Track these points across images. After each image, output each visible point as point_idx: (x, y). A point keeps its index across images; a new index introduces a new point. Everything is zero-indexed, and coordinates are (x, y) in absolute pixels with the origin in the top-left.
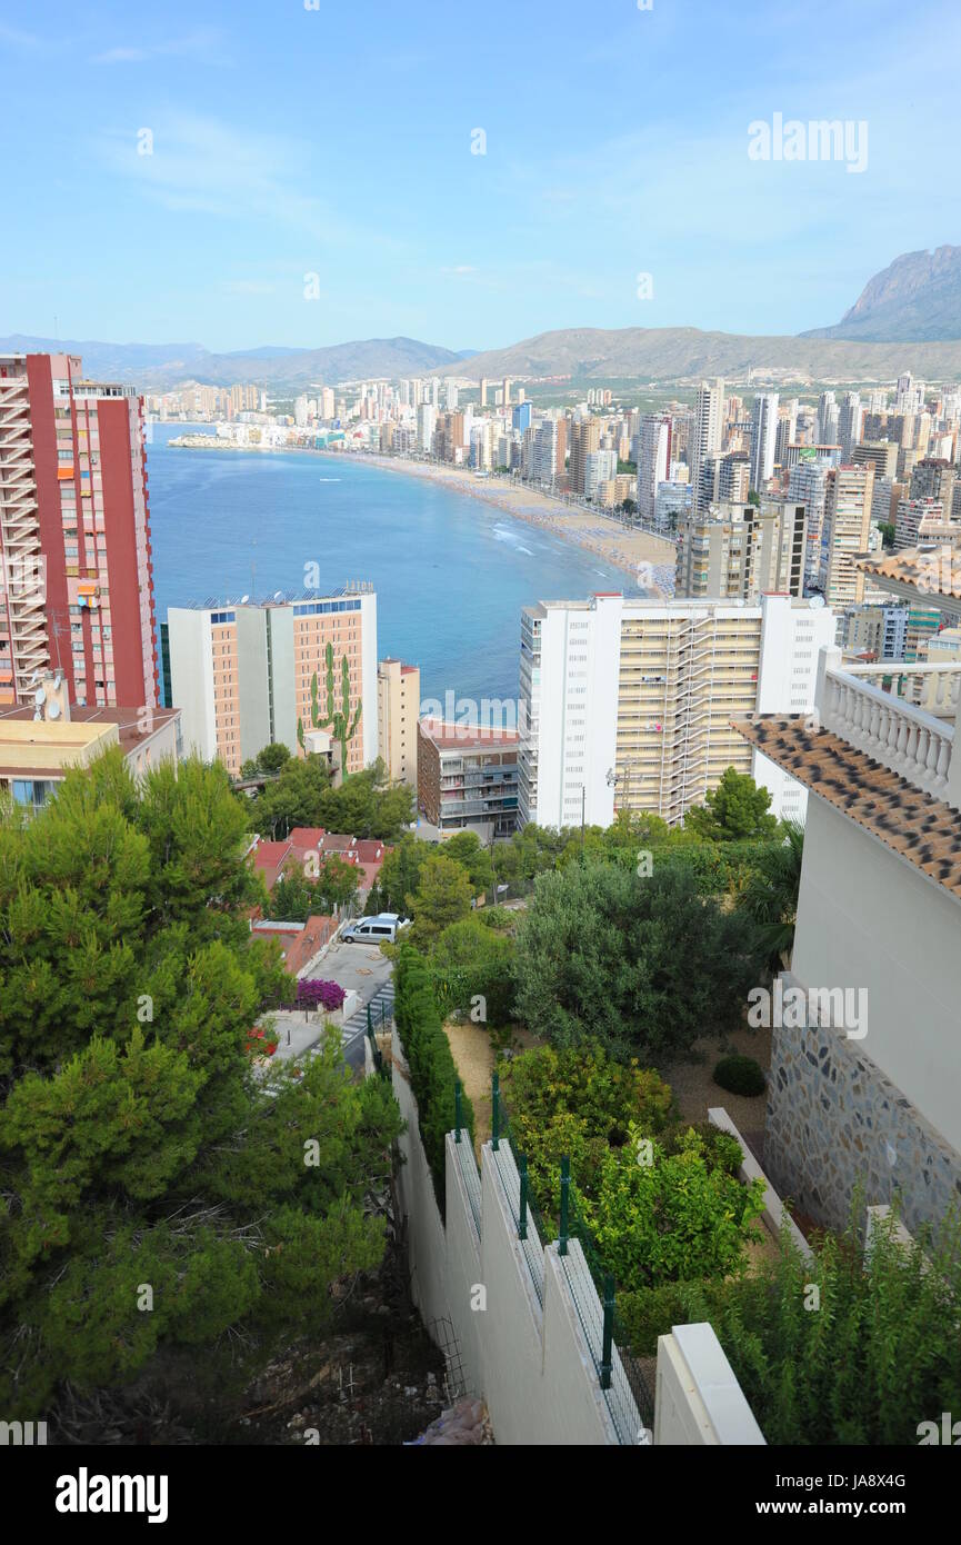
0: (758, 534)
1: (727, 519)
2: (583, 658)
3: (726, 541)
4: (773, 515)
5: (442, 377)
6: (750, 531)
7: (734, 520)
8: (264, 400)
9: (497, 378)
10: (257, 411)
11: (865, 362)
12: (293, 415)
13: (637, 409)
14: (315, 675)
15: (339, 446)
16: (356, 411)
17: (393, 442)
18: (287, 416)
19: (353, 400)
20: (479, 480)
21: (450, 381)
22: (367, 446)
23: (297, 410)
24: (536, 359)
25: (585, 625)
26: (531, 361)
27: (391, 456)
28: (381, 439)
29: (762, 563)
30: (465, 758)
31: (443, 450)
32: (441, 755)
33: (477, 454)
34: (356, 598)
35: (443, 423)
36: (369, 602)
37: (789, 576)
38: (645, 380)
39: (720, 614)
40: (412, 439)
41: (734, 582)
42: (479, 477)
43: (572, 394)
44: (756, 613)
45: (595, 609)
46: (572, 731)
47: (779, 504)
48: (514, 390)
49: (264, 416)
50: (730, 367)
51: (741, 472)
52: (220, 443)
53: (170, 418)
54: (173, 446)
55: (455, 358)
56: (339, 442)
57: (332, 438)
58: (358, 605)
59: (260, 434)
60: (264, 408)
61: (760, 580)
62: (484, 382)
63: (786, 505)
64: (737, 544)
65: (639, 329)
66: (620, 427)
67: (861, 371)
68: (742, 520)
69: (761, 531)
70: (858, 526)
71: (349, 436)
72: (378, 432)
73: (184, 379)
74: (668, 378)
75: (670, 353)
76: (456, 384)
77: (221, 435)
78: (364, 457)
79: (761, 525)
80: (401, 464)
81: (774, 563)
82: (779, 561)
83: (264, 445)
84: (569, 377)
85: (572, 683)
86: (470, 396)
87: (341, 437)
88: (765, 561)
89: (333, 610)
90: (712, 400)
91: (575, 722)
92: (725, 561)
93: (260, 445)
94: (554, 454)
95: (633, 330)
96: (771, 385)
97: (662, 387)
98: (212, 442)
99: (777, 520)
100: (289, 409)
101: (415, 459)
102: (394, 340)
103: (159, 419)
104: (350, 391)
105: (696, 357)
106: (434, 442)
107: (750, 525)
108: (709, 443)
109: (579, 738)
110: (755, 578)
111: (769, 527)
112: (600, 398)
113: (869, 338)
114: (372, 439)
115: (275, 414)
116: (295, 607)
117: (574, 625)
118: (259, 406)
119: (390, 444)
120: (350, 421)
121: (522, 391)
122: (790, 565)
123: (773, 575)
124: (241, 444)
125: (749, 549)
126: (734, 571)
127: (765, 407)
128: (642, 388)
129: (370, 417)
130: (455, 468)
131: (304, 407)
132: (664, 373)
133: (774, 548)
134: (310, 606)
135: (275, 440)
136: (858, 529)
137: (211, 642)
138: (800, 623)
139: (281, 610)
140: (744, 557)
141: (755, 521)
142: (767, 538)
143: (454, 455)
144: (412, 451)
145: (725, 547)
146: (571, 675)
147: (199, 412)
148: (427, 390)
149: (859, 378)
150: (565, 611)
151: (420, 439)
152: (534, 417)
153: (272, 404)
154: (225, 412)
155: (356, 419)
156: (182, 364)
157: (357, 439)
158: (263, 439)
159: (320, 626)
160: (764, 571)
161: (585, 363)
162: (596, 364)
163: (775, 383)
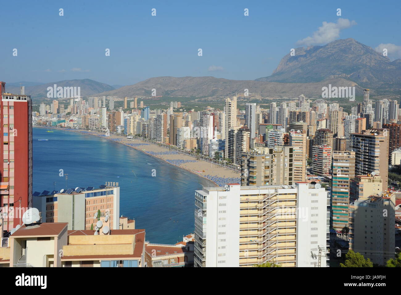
0: (275, 159)
1: (263, 153)
2: (224, 212)
3: (263, 162)
4: (280, 151)
5: (106, 96)
6: (272, 158)
7: (266, 154)
9: (131, 97)
11: (283, 91)
13: (194, 109)
14: (92, 225)
15: (63, 125)
16: (69, 110)
17: (89, 124)
18: (36, 112)
19: (67, 106)
20: (130, 140)
21: (110, 98)
24: (147, 89)
25: (225, 197)
26: (145, 90)
27: (87, 130)
28: (83, 122)
29: (277, 172)
30: (163, 260)
32: (153, 259)
33: (127, 129)
34: (111, 189)
36: (116, 191)
37: (288, 177)
38: (194, 98)
39: (280, 191)
40: (97, 122)
41: (267, 180)
43: (164, 104)
44: (294, 191)
45: (229, 190)
46: (221, 244)
47: (283, 147)
48: (139, 102)
50: (229, 92)
51: (246, 135)
55: (112, 88)
56: (63, 123)
57: (59, 122)
58: (112, 192)
61: (277, 179)
62: (125, 98)
63: (285, 147)
64: (268, 164)
65: (190, 77)
66: (187, 117)
67: (282, 94)
68: (269, 154)
69: (276, 158)
70: (301, 156)
71: (67, 121)
74: (202, 97)
75: (203, 87)
76: (113, 100)
79: (276, 156)
81: (282, 171)
82: (284, 171)
84: (161, 96)
85: (221, 223)
86: (119, 104)
87: (63, 121)
88: (278, 170)
89: (101, 195)
90: (232, 106)
91: (222, 240)
92: (263, 170)
94: (162, 128)
95: (187, 77)
96: (246, 100)
97: (200, 101)
99: (282, 153)
101: (98, 131)
104: (64, 102)
105: (214, 89)
106: (108, 124)
107: (272, 156)
108: (232, 123)
109: (223, 247)
110: (275, 177)
111: (279, 157)
112: (176, 105)
113: (283, 81)
114: (79, 122)
116: (86, 194)
117: (221, 198)
119: (87, 124)
121: (142, 102)
122: (288, 172)
123: (281, 176)
125: (272, 165)
126: (267, 175)
127: (251, 109)
128: (192, 101)
129: (76, 113)
130: (117, 135)
132: (201, 95)
133: (282, 165)
134: (91, 193)
136: (301, 158)
137: (46, 211)
138: (313, 195)
139: (80, 195)
140: (270, 169)
141: (274, 154)
142: (279, 161)
143: (117, 129)
144: (97, 127)
145: (263, 165)
146: (220, 219)
148: (100, 102)
149: (281, 97)
150: (217, 192)
151: (101, 122)
152: (150, 113)
155: (69, 114)
157: (72, 123)
159: (95, 202)
160: (278, 175)
161: (168, 91)
162: (173, 91)
163: (247, 99)
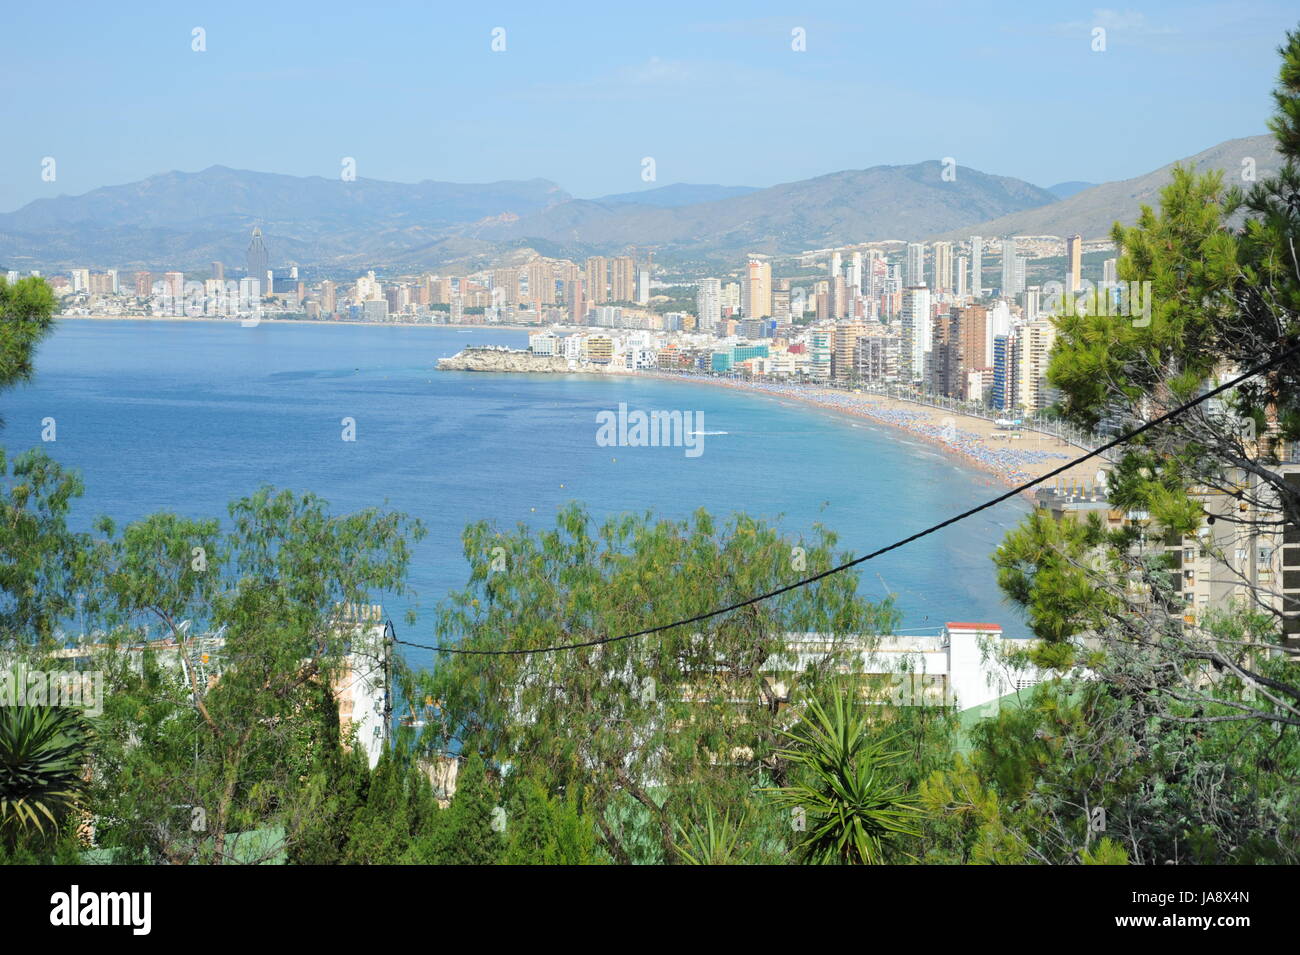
8: (645, 284)
10: (632, 305)
12: (694, 313)
15: (755, 371)
17: (856, 362)
18: (684, 315)
20: (1003, 433)
22: (806, 370)
23: (701, 301)
27: (849, 389)
28: (833, 356)
31: (945, 377)
33: (1007, 384)
35: (947, 323)
40: (892, 354)
42: (1004, 428)
49: (641, 314)
52: (535, 364)
53: (468, 317)
54: (446, 368)
55: (1046, 197)
56: (754, 362)
57: (743, 352)
59: (609, 345)
60: (644, 299)
62: (1077, 244)
71: (781, 350)
72: (828, 343)
73: (513, 245)
77: (536, 350)
78: (797, 391)
80: (867, 401)
83: (615, 367)
87: (762, 352)
93: (608, 368)
98: (518, 362)
100: (684, 301)
101: (891, 393)
102: (920, 167)
103: (447, 320)
106: (931, 359)
114: (816, 356)
115: (660, 310)
118: (637, 293)
119: (850, 364)
120: (796, 321)
124: (572, 364)
130: (963, 411)
131: (716, 297)
135: (636, 358)
143: (966, 384)
144: (889, 379)
147: (523, 307)
151: (907, 356)
153: (665, 292)
154: (570, 306)
155: (808, 318)
156: (515, 218)
158: (616, 355)
